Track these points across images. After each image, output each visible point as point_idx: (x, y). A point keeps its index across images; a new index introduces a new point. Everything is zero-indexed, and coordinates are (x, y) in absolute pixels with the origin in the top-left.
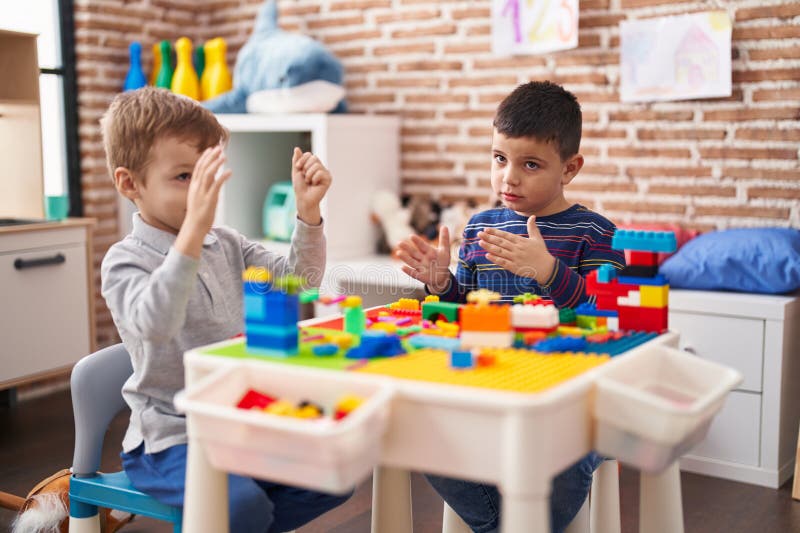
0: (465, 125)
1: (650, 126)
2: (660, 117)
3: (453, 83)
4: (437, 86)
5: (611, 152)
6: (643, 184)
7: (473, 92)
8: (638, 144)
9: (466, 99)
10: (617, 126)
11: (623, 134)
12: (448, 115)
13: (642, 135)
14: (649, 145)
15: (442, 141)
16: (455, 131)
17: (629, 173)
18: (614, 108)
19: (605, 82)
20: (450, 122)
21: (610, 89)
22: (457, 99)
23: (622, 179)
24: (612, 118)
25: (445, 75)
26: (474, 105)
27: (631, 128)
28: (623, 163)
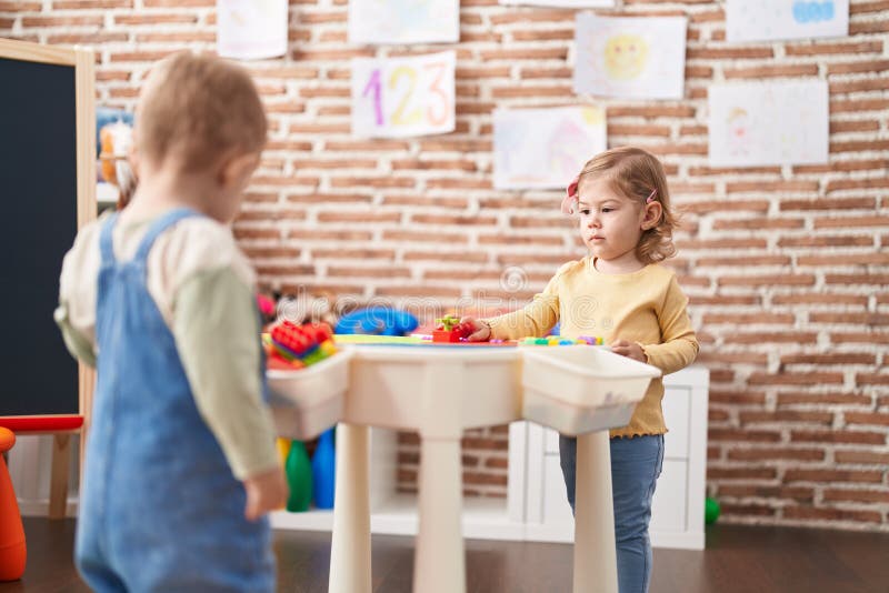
0: (314, 209)
1: (522, 213)
2: (533, 205)
3: (298, 165)
4: (282, 168)
5: (482, 239)
6: (515, 272)
7: (325, 175)
8: (510, 232)
9: (317, 182)
10: (488, 213)
11: (494, 221)
12: (292, 198)
13: (514, 222)
14: (521, 232)
15: (284, 226)
16: (302, 216)
17: (501, 260)
18: (485, 195)
19: (473, 168)
20: (297, 207)
21: (479, 176)
22: (304, 182)
23: (492, 267)
24: (483, 205)
25: (290, 156)
26: (325, 189)
27: (503, 215)
28: (494, 250)
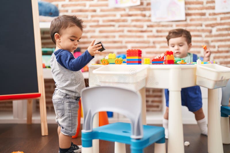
0: (98, 29)
1: (160, 29)
2: (163, 26)
3: (92, 16)
4: (87, 17)
5: (148, 37)
6: (158, 46)
7: (101, 19)
8: (156, 34)
9: (98, 21)
10: (150, 29)
11: (151, 31)
12: (91, 26)
13: (158, 31)
14: (160, 34)
15: (89, 35)
16: (94, 31)
17: (154, 43)
18: (149, 23)
19: (144, 16)
20: (92, 29)
21: (146, 18)
22: (94, 21)
23: (151, 44)
24: (148, 26)
25: (90, 14)
26: (101, 23)
27: (154, 29)
28: (152, 40)
